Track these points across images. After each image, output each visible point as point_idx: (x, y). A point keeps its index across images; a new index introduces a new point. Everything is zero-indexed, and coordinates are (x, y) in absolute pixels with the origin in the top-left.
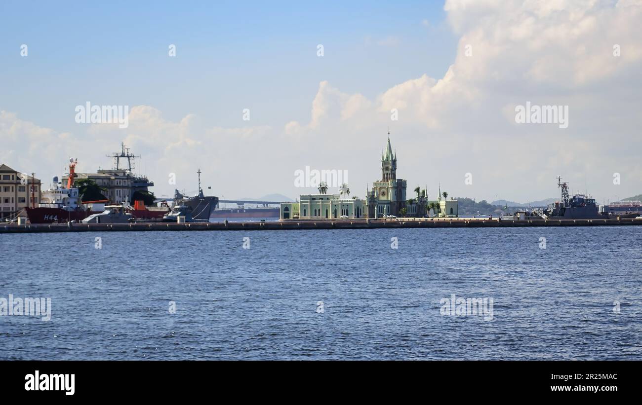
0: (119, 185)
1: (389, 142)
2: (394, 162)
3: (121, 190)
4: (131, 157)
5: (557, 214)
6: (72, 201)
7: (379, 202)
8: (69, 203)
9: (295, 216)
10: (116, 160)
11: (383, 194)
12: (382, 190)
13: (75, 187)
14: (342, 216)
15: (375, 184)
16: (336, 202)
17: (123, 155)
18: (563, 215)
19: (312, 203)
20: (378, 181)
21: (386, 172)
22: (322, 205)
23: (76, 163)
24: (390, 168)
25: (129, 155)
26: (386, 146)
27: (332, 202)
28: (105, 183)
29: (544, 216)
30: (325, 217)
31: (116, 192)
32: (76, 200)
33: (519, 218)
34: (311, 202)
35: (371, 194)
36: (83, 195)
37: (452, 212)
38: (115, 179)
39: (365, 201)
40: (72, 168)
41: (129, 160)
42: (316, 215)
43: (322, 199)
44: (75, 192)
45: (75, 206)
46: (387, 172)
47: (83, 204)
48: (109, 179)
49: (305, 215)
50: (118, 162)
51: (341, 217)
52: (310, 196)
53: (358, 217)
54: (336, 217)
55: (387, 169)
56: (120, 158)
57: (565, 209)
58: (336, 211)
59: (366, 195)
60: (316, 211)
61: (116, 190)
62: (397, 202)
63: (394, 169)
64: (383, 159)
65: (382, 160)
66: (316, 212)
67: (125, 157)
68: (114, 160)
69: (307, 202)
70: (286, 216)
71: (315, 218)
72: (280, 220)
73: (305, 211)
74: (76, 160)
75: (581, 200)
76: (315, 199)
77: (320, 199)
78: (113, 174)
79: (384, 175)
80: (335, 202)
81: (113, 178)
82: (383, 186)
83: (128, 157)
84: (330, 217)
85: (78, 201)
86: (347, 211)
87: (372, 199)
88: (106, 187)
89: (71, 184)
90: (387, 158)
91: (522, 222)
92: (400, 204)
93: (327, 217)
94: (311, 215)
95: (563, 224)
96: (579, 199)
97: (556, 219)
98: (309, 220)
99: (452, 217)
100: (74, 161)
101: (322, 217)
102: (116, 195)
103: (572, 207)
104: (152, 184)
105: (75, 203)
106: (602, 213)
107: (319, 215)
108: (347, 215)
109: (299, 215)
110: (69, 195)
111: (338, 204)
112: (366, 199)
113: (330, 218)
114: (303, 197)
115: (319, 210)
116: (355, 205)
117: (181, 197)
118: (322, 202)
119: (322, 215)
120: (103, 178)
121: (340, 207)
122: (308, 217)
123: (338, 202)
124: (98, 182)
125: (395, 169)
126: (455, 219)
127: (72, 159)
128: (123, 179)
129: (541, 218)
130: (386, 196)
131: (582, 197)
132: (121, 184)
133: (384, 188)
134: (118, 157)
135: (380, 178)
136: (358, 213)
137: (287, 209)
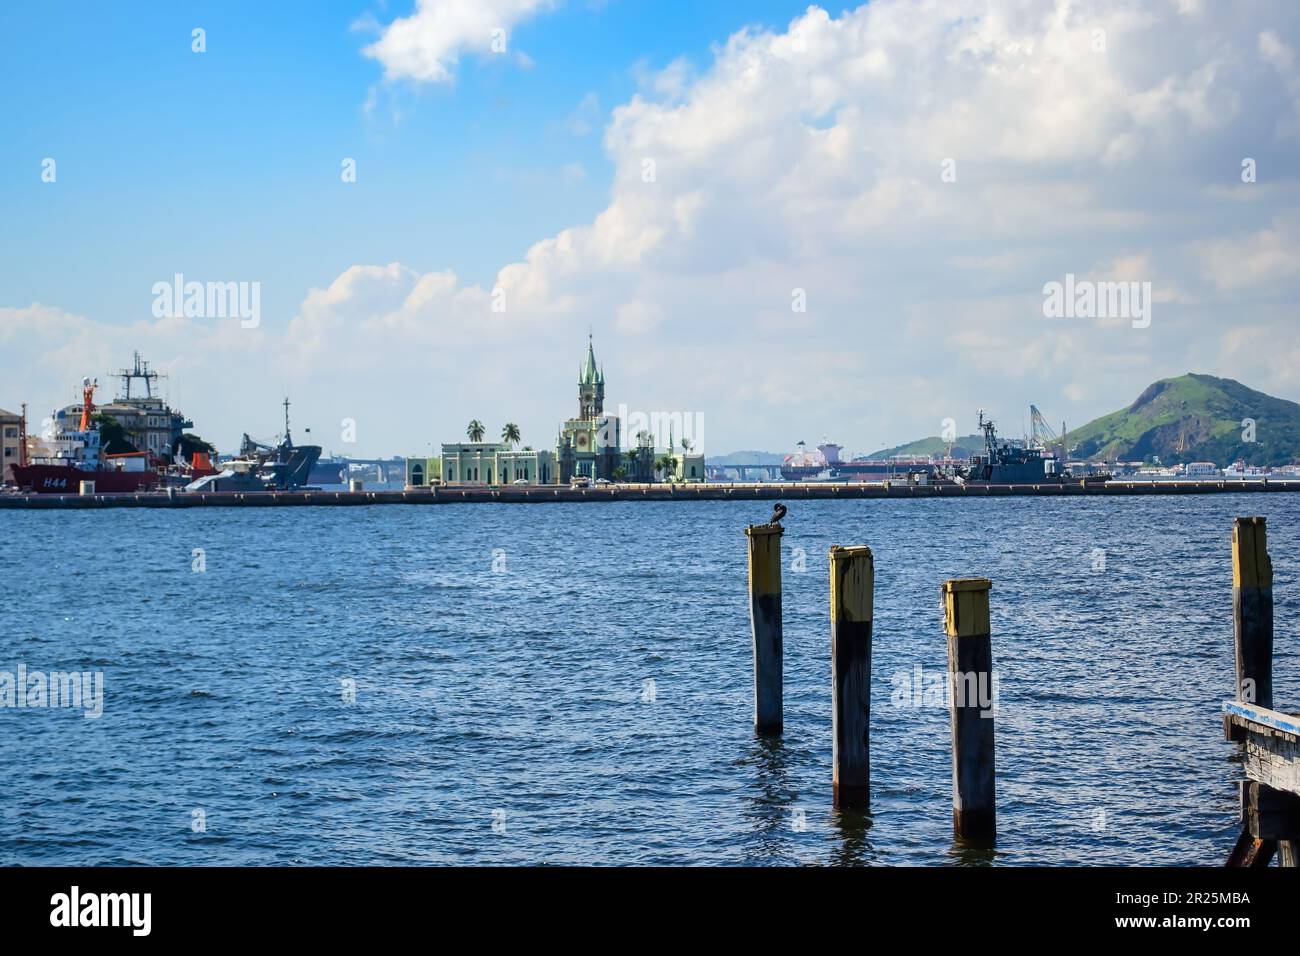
0: (153, 425)
1: (591, 350)
2: (600, 386)
3: (157, 434)
4: (152, 376)
5: (977, 475)
6: (90, 453)
7: (578, 456)
8: (84, 457)
9: (433, 480)
10: (126, 382)
11: (583, 442)
12: (582, 435)
13: (95, 429)
14: (517, 481)
15: (567, 424)
16: (506, 455)
17: (137, 374)
18: (988, 478)
19: (465, 459)
20: (572, 420)
21: (585, 404)
22: (481, 460)
23: (96, 386)
24: (594, 396)
25: (149, 374)
26: (587, 358)
27: (499, 456)
28: (129, 423)
29: (958, 480)
30: (486, 481)
31: (149, 437)
32: (96, 453)
33: (917, 483)
34: (461, 456)
35: (564, 442)
36: (108, 443)
37: (693, 474)
38: (148, 414)
39: (552, 454)
40: (88, 395)
41: (148, 382)
42: (469, 479)
43: (481, 450)
44: (95, 439)
45: (95, 462)
46: (588, 403)
47: (107, 458)
48: (137, 415)
49: (450, 479)
50: (128, 385)
51: (515, 482)
52: (460, 445)
53: (545, 482)
54: (505, 482)
55: (588, 398)
56: (132, 379)
57: (991, 467)
58: (505, 471)
59: (558, 445)
60: (469, 471)
61: (149, 434)
62: (606, 455)
63: (600, 398)
64: (581, 380)
65: (579, 382)
66: (470, 474)
67: (140, 376)
68: (122, 383)
69: (456, 456)
70: (417, 480)
71: (469, 483)
72: (407, 488)
73: (450, 471)
74: (96, 381)
75: (1017, 452)
76: (467, 451)
77: (478, 450)
78: (141, 406)
79: (583, 408)
80: (503, 455)
81: (143, 413)
82: (582, 428)
83: (147, 376)
84: (496, 481)
85: (100, 453)
86: (526, 471)
87: (566, 450)
88: (131, 429)
89: (87, 423)
90: (588, 378)
91: (925, 489)
92: (611, 460)
93: (490, 482)
94: (462, 479)
95: (992, 493)
96: (1014, 450)
97: (979, 483)
98: (458, 488)
99: (696, 482)
100: (92, 383)
101: (481, 481)
102: (149, 442)
103: (1004, 462)
104: (190, 425)
105: (95, 457)
106: (1051, 474)
107: (476, 479)
108: (526, 478)
109: (438, 478)
110: (86, 444)
111: (510, 460)
112: (556, 451)
113: (496, 484)
114: (447, 448)
115: (476, 470)
116: (540, 461)
117: (255, 446)
118: (481, 456)
119: (481, 479)
120: (125, 414)
121: (513, 464)
122: (456, 482)
123: (510, 455)
124: (120, 419)
125: (602, 398)
126: (701, 485)
127: (88, 380)
128: (159, 415)
129: (952, 482)
130: (587, 445)
131: (1018, 447)
132: (157, 425)
133: (584, 431)
134: (128, 377)
135: (576, 414)
136: (545, 475)
137: (418, 468)
